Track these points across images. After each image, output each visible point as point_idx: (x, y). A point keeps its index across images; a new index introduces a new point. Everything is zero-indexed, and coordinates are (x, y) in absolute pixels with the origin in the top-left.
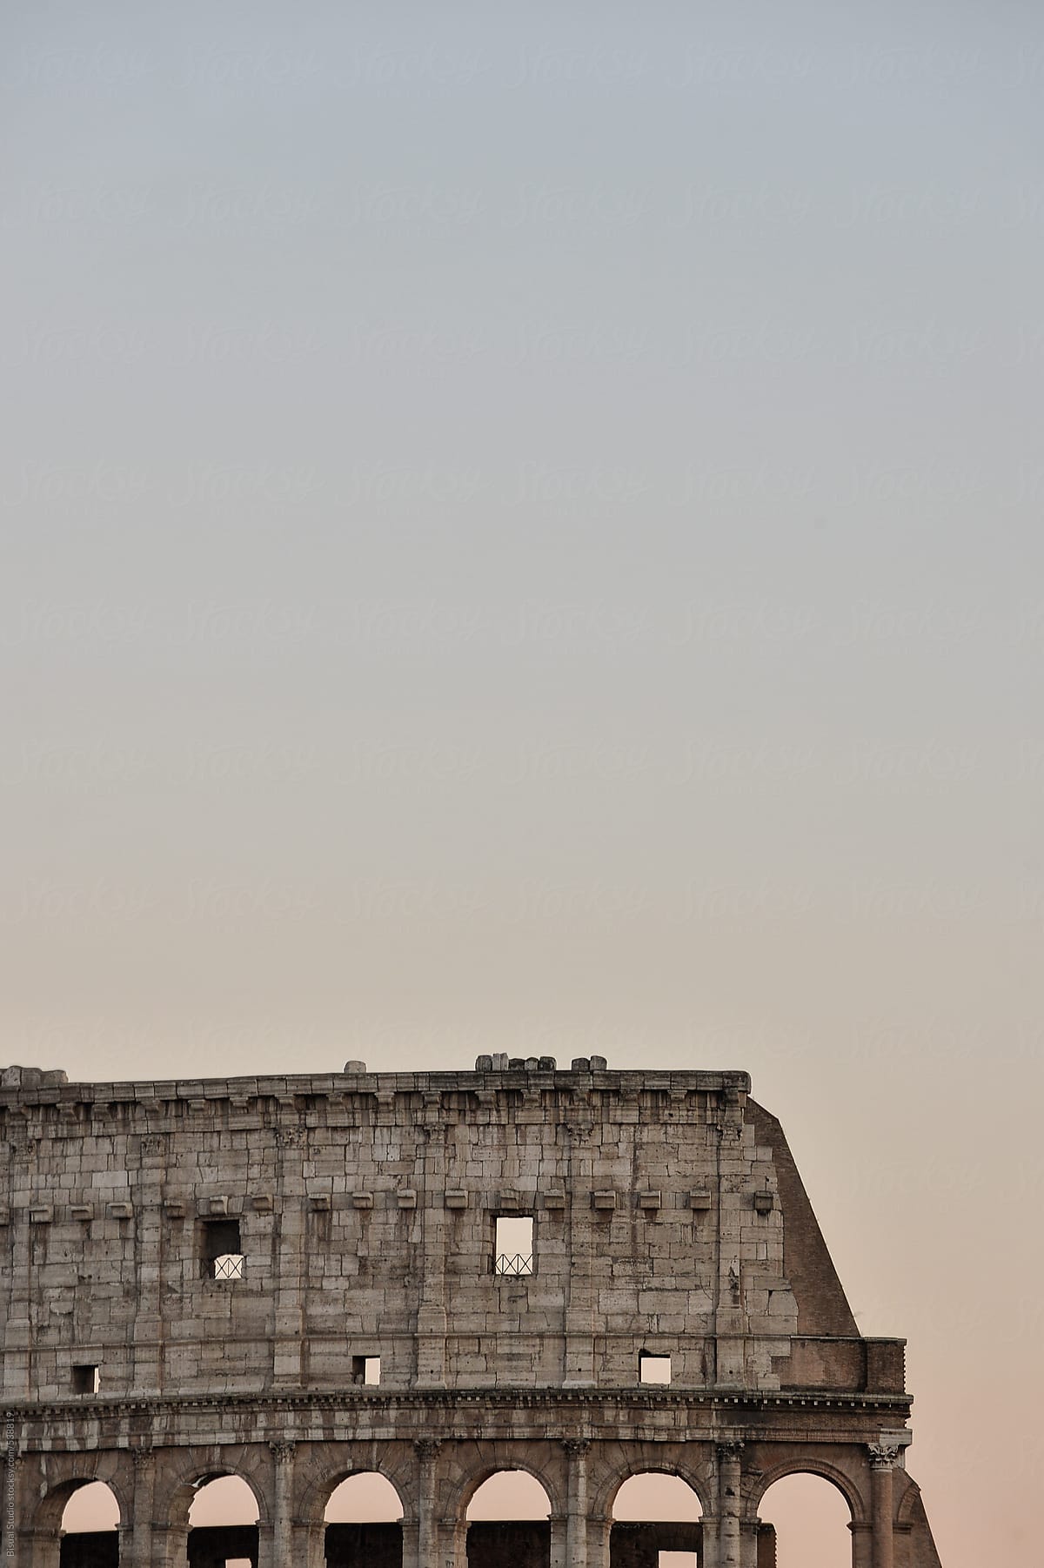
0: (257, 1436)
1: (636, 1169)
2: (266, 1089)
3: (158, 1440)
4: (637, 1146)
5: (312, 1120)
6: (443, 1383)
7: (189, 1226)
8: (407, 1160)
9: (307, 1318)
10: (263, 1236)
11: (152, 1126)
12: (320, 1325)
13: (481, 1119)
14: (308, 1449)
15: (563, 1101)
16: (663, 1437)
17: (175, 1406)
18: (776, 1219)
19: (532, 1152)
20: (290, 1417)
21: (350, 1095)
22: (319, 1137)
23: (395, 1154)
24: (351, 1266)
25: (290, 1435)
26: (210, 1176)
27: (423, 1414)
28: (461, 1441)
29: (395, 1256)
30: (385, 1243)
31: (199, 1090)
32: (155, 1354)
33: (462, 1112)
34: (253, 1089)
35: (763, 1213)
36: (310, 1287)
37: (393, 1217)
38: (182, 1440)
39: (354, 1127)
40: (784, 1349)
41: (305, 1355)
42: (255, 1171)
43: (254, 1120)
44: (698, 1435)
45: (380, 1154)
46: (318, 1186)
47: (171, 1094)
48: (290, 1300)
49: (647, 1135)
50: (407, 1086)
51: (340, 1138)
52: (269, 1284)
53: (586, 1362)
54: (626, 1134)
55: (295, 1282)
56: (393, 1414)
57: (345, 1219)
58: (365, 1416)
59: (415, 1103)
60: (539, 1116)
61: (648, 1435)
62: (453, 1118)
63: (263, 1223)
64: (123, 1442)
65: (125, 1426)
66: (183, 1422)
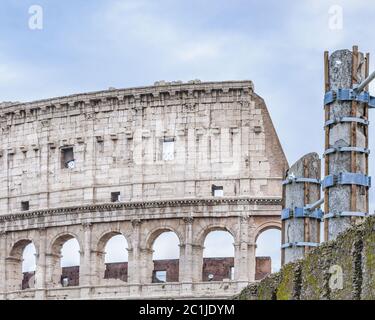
0: (78, 221)
1: (211, 119)
2: (80, 98)
3: (47, 225)
4: (211, 111)
5: (97, 110)
6: (140, 200)
7: (57, 150)
8: (130, 121)
9: (95, 180)
10: (80, 152)
11: (45, 117)
12: (99, 182)
13: (156, 104)
14: (95, 225)
15: (184, 96)
16: (220, 215)
17: (51, 212)
18: (262, 135)
19: (173, 115)
20: (90, 214)
21: (109, 99)
22: (99, 116)
23: (125, 119)
24: (110, 161)
25: (89, 221)
26: (64, 132)
27: (134, 211)
28: (148, 220)
29: (126, 156)
30: (122, 152)
31: (58, 101)
32: (45, 196)
33: (148, 102)
34: (75, 99)
35: (257, 133)
36: (96, 168)
37: (125, 142)
38: (54, 224)
39: (111, 111)
40: (265, 182)
41: (94, 192)
42: (78, 130)
43: (77, 111)
44: (233, 214)
45: (120, 120)
46: (98, 133)
47: (49, 104)
48: (90, 173)
49: (215, 107)
50: (128, 93)
51: (107, 115)
52: (83, 169)
53: (192, 190)
54: (208, 106)
55: (91, 167)
56: (124, 211)
57: (108, 144)
58: (114, 213)
59: (132, 100)
60: (177, 102)
61: (214, 215)
62: (145, 105)
63: (81, 148)
64: (36, 226)
65: (36, 220)
66: (55, 218)
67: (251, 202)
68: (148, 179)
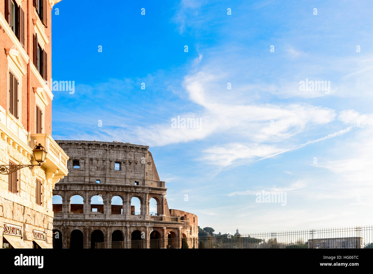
0: (83, 189)
1: (134, 158)
2: (84, 142)
3: (68, 189)
4: (134, 155)
5: (90, 148)
6: (109, 184)
7: (71, 161)
8: (104, 154)
9: (89, 174)
10: (83, 163)
11: (66, 147)
12: (91, 175)
13: (114, 149)
14: (90, 191)
15: (125, 148)
16: (139, 192)
17: (71, 185)
19: (121, 154)
20: (88, 187)
21: (96, 144)
22: (91, 150)
23: (102, 153)
24: (96, 168)
25: (88, 189)
26: (75, 154)
27: (107, 188)
28: (112, 191)
29: (102, 167)
30: (101, 165)
31: (74, 142)
32: (67, 178)
33: (111, 148)
34: (82, 142)
35: (150, 165)
36: (90, 170)
37: (102, 161)
38: (72, 189)
39: (96, 149)
41: (89, 179)
42: (81, 154)
43: (81, 147)
44: (143, 192)
45: (100, 153)
46: (91, 157)
47: (69, 142)
48: (87, 172)
49: (136, 153)
50: (104, 143)
51: (94, 150)
52: (84, 169)
53: (129, 182)
54: (133, 153)
55: (88, 169)
56: (103, 187)
57: (95, 161)
58: (99, 187)
59: (105, 146)
60: (122, 150)
61: (137, 192)
62: (110, 149)
63: (83, 161)
64: (63, 189)
65: (63, 187)
66: (72, 187)
67: (149, 188)
68: (112, 176)
